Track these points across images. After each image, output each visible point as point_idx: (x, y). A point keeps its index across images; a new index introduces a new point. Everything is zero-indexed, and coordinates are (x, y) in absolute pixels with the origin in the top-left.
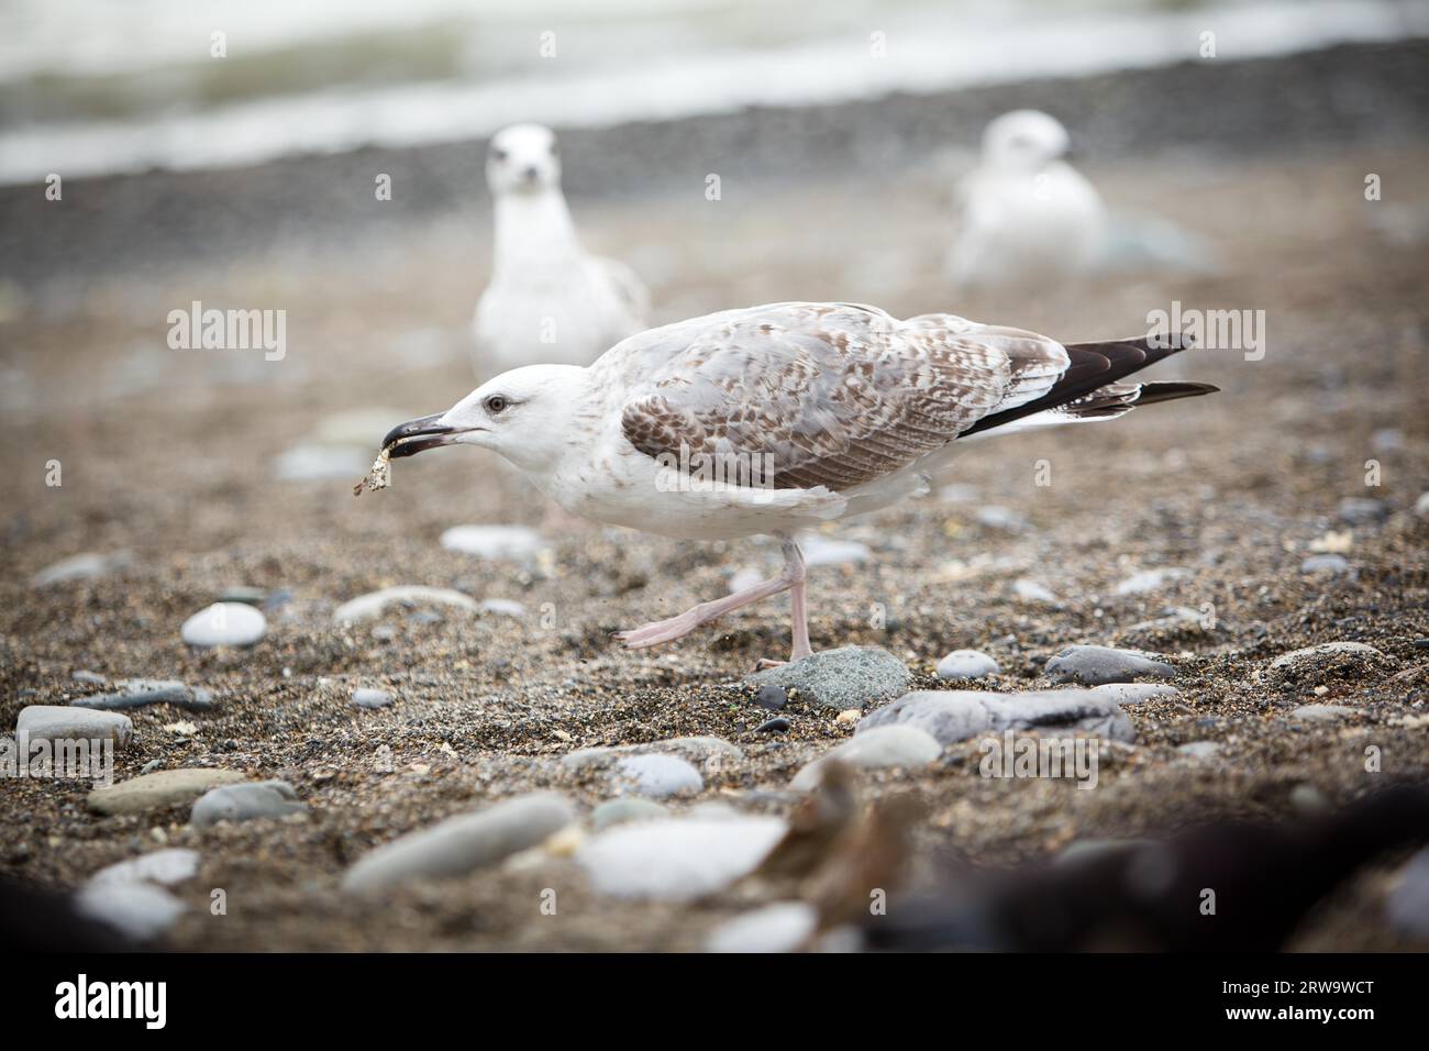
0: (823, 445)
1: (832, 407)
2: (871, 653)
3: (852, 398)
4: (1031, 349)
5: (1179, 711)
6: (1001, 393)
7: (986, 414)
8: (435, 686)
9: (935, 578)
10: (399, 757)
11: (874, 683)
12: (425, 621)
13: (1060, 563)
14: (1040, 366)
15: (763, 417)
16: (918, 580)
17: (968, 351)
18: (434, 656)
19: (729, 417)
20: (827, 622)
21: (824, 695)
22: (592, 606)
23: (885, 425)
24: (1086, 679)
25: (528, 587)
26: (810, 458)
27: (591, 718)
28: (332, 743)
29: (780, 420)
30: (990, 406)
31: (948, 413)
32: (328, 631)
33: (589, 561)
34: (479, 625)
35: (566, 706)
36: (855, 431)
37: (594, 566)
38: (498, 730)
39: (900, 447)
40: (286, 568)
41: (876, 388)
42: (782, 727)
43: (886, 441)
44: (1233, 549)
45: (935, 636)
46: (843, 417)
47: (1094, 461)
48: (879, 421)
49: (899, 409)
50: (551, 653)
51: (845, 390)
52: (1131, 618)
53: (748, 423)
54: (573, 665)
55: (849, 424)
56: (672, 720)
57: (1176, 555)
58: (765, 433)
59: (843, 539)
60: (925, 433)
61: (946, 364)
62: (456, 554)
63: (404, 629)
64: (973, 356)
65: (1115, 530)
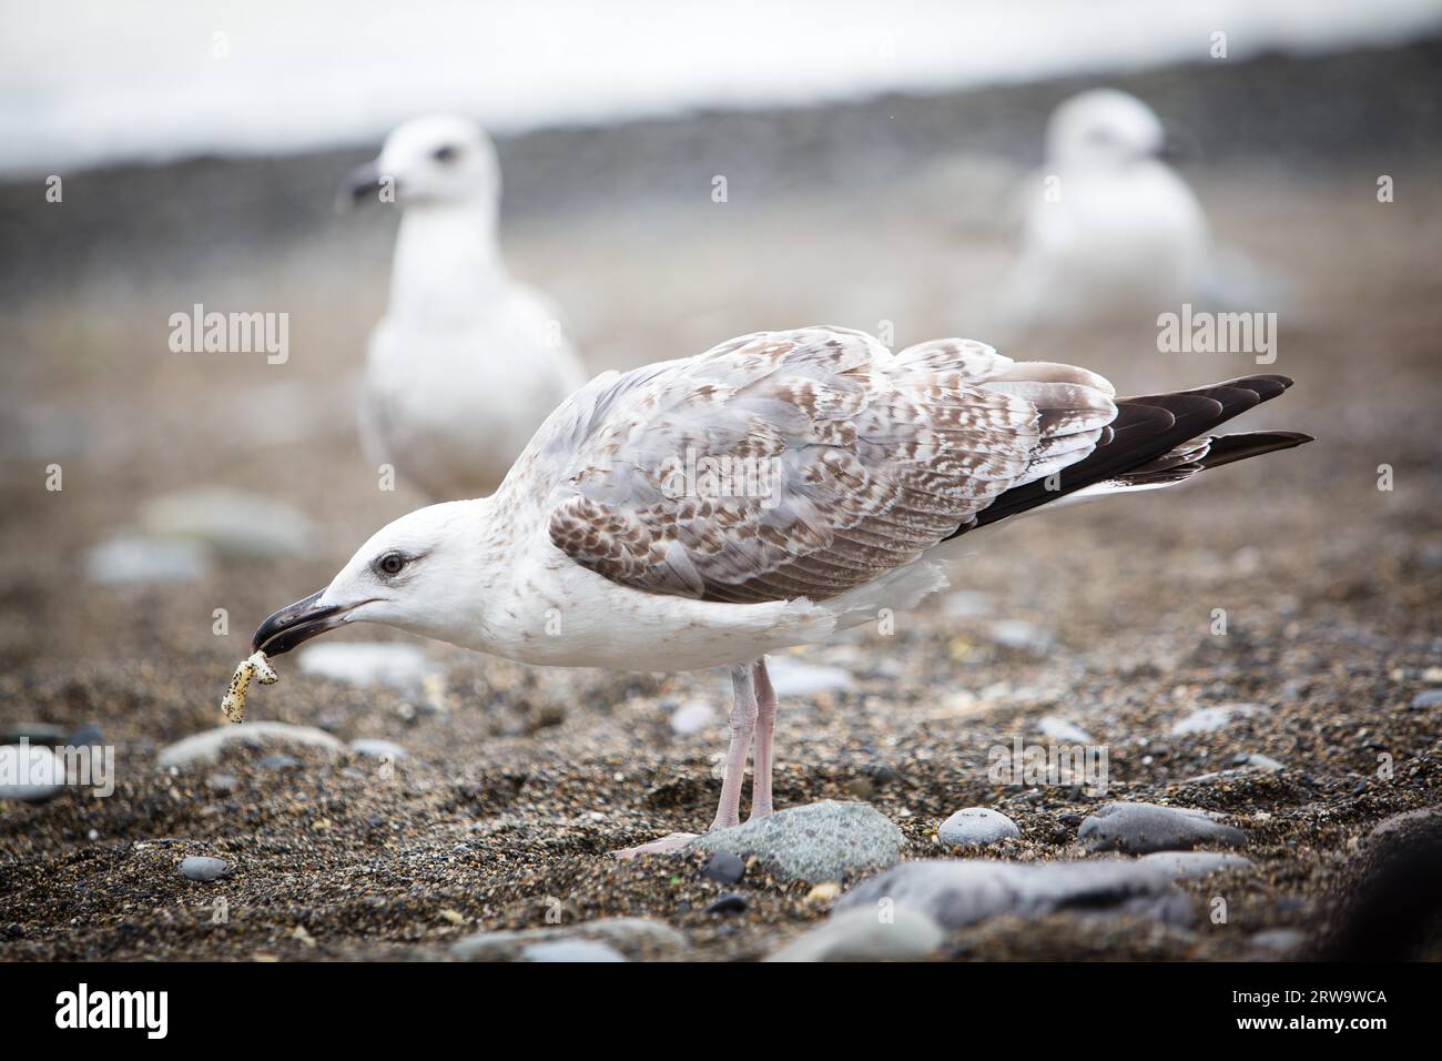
0: (799, 540)
1: (808, 490)
2: (853, 810)
3: (832, 476)
4: (1068, 397)
5: (1252, 889)
6: (1026, 458)
7: (1008, 487)
8: (287, 852)
9: (936, 713)
10: (238, 946)
11: (857, 849)
12: (277, 767)
13: (1098, 694)
14: (1079, 418)
15: (721, 510)
16: (917, 715)
17: (986, 406)
18: (287, 812)
19: (679, 514)
20: (797, 768)
21: (792, 866)
22: (492, 747)
23: (877, 509)
24: (1131, 847)
25: (411, 723)
26: (784, 558)
27: (491, 893)
28: (151, 927)
29: (742, 513)
30: (1014, 475)
31: (959, 489)
32: (148, 779)
33: (490, 688)
34: (346, 772)
35: (459, 879)
36: (839, 519)
37: (497, 696)
38: (369, 910)
39: (899, 536)
40: (95, 698)
41: (862, 462)
42: (737, 907)
43: (880, 529)
44: (1323, 678)
45: (936, 789)
46: (822, 503)
47: (1142, 564)
48: (869, 504)
49: (893, 489)
50: (440, 809)
51: (822, 468)
52: (1189, 768)
53: (702, 518)
54: (468, 825)
55: (830, 511)
56: (595, 896)
57: (1248, 686)
58: (725, 530)
59: (819, 663)
60: (931, 516)
61: (954, 427)
62: (319, 679)
63: (250, 776)
64: (990, 413)
65: (1169, 652)
